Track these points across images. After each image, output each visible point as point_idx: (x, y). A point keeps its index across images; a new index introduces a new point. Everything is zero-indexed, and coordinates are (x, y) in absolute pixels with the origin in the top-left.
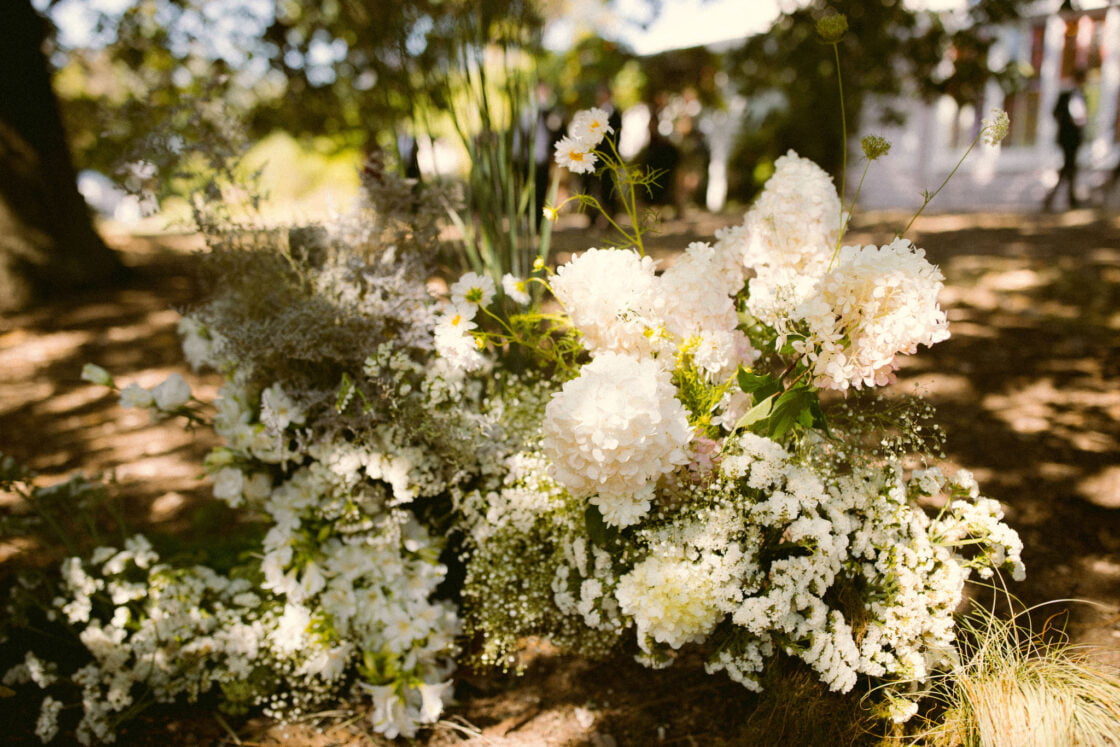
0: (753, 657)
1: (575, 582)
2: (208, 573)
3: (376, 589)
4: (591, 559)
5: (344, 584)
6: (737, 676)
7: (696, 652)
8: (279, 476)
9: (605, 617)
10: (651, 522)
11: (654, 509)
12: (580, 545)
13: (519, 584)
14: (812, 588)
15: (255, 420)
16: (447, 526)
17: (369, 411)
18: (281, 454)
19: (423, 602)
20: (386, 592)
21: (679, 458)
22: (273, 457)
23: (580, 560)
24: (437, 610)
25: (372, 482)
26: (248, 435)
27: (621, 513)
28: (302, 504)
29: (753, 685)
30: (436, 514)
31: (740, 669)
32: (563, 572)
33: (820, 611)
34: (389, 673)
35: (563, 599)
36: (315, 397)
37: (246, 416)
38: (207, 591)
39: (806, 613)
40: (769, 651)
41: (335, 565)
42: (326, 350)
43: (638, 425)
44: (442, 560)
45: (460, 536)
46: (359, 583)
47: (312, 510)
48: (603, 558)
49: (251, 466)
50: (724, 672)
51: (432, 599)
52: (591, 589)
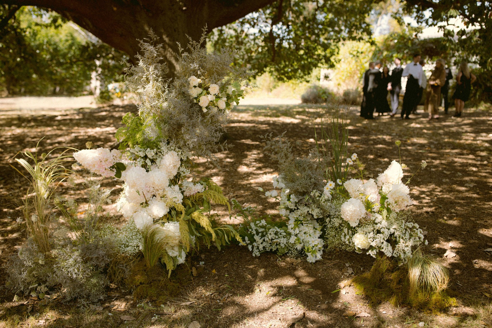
0: (375, 252)
1: (345, 235)
2: (277, 228)
3: (308, 235)
4: (348, 232)
5: (302, 233)
6: (371, 255)
7: (365, 250)
8: (291, 211)
9: (350, 242)
10: (358, 226)
11: (359, 224)
12: (346, 229)
13: (335, 236)
14: (384, 239)
15: (289, 200)
16: (323, 224)
17: (311, 201)
18: (293, 207)
19: (317, 238)
20: (310, 236)
21: (363, 216)
22: (291, 208)
23: (346, 232)
24: (320, 240)
25: (309, 214)
26: (288, 203)
27: (353, 225)
28: (296, 216)
29: (374, 256)
30: (321, 221)
31: (372, 253)
32: (343, 234)
33: (385, 243)
34: (310, 251)
35: (343, 238)
36: (301, 197)
37: (287, 199)
38: (277, 231)
39: (383, 243)
40: (378, 251)
41: (301, 229)
42: (303, 189)
43: (355, 211)
44: (321, 231)
45: (325, 226)
46: (305, 233)
47: (297, 218)
48: (350, 232)
49: (287, 208)
50: (370, 254)
51: (319, 238)
52: (348, 237)
